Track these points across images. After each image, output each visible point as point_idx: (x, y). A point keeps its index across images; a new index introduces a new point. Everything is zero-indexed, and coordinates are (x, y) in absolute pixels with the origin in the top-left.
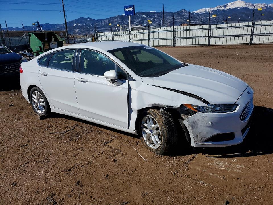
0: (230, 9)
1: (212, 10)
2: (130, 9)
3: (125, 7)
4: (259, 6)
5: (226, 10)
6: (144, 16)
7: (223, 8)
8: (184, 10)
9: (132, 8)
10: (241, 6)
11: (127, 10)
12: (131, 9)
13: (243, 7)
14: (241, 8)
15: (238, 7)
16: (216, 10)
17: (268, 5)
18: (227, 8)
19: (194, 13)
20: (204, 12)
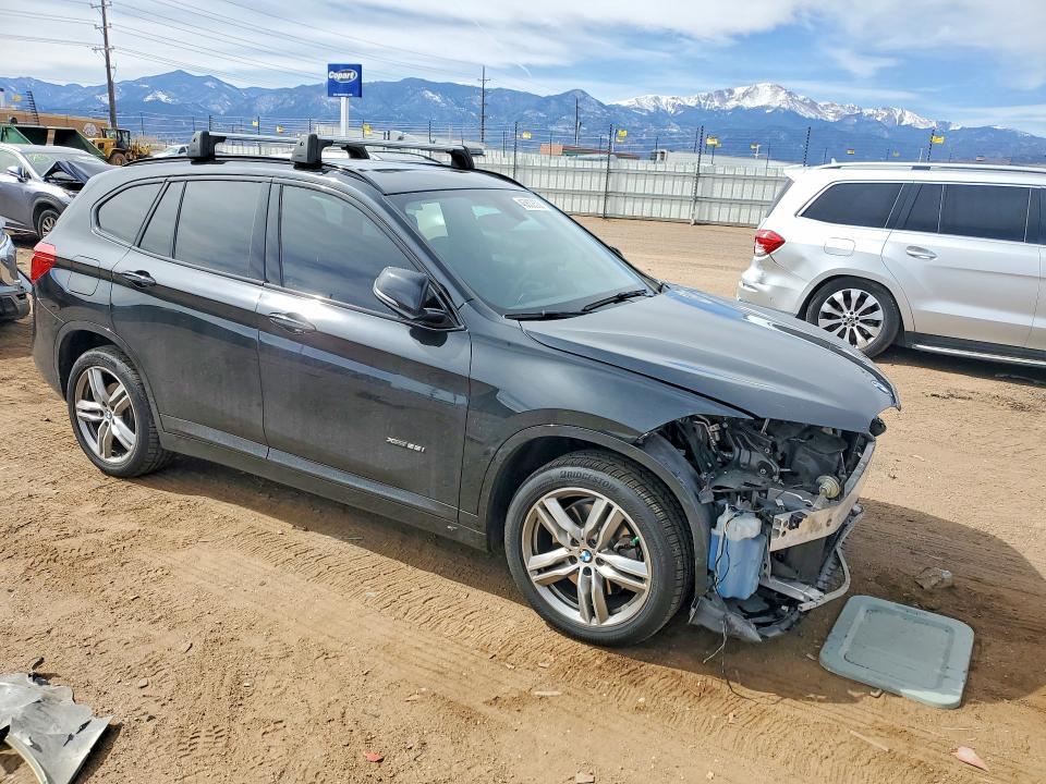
0: (737, 109)
1: (679, 105)
2: (346, 76)
3: (329, 65)
4: (833, 112)
5: (725, 111)
6: (430, 94)
7: (717, 104)
8: (583, 92)
9: (352, 74)
10: (775, 105)
11: (338, 76)
12: (352, 76)
13: (784, 109)
14: (777, 110)
15: (768, 107)
16: (693, 104)
17: (864, 111)
18: (731, 104)
19: (618, 106)
20: (652, 110)
